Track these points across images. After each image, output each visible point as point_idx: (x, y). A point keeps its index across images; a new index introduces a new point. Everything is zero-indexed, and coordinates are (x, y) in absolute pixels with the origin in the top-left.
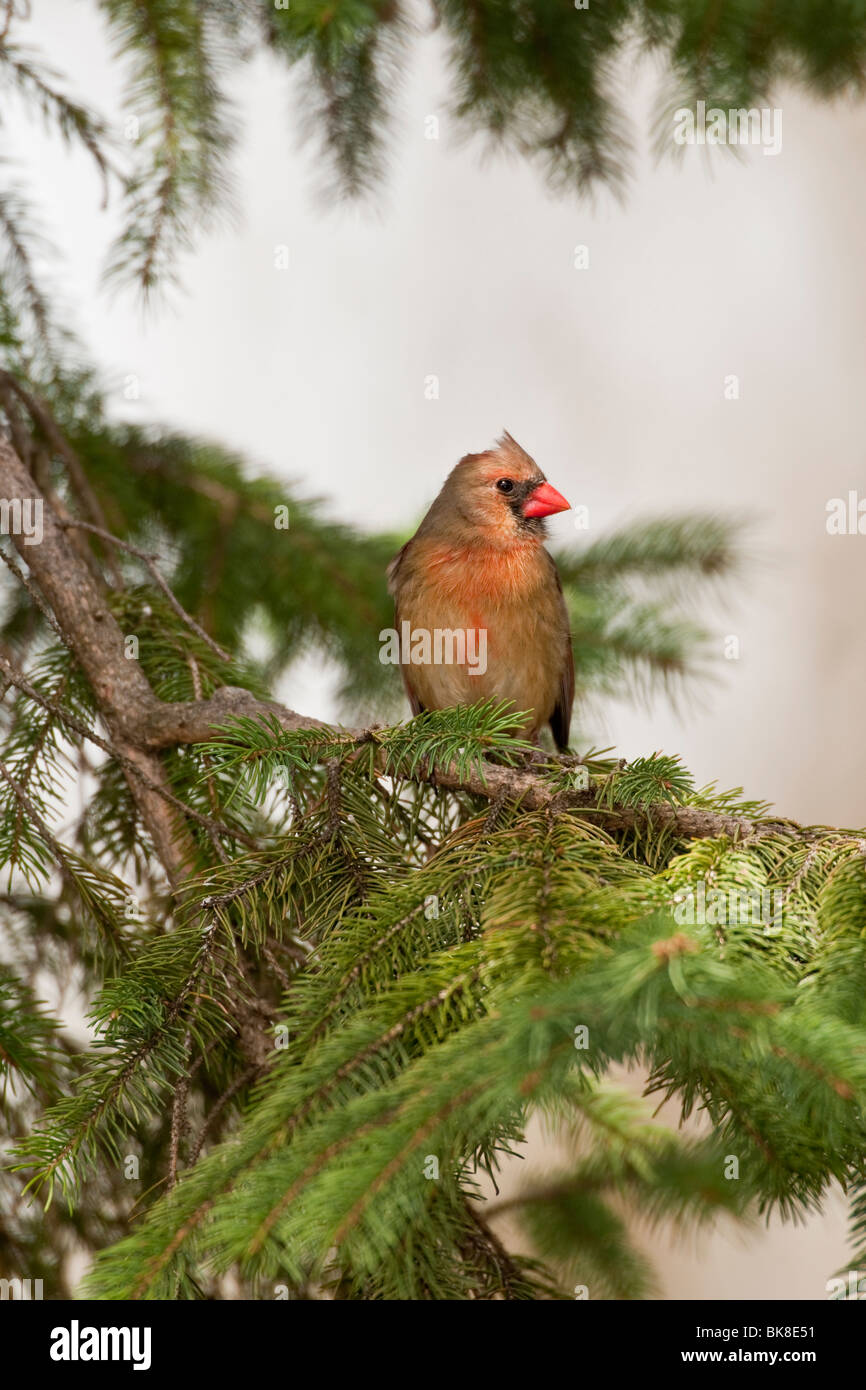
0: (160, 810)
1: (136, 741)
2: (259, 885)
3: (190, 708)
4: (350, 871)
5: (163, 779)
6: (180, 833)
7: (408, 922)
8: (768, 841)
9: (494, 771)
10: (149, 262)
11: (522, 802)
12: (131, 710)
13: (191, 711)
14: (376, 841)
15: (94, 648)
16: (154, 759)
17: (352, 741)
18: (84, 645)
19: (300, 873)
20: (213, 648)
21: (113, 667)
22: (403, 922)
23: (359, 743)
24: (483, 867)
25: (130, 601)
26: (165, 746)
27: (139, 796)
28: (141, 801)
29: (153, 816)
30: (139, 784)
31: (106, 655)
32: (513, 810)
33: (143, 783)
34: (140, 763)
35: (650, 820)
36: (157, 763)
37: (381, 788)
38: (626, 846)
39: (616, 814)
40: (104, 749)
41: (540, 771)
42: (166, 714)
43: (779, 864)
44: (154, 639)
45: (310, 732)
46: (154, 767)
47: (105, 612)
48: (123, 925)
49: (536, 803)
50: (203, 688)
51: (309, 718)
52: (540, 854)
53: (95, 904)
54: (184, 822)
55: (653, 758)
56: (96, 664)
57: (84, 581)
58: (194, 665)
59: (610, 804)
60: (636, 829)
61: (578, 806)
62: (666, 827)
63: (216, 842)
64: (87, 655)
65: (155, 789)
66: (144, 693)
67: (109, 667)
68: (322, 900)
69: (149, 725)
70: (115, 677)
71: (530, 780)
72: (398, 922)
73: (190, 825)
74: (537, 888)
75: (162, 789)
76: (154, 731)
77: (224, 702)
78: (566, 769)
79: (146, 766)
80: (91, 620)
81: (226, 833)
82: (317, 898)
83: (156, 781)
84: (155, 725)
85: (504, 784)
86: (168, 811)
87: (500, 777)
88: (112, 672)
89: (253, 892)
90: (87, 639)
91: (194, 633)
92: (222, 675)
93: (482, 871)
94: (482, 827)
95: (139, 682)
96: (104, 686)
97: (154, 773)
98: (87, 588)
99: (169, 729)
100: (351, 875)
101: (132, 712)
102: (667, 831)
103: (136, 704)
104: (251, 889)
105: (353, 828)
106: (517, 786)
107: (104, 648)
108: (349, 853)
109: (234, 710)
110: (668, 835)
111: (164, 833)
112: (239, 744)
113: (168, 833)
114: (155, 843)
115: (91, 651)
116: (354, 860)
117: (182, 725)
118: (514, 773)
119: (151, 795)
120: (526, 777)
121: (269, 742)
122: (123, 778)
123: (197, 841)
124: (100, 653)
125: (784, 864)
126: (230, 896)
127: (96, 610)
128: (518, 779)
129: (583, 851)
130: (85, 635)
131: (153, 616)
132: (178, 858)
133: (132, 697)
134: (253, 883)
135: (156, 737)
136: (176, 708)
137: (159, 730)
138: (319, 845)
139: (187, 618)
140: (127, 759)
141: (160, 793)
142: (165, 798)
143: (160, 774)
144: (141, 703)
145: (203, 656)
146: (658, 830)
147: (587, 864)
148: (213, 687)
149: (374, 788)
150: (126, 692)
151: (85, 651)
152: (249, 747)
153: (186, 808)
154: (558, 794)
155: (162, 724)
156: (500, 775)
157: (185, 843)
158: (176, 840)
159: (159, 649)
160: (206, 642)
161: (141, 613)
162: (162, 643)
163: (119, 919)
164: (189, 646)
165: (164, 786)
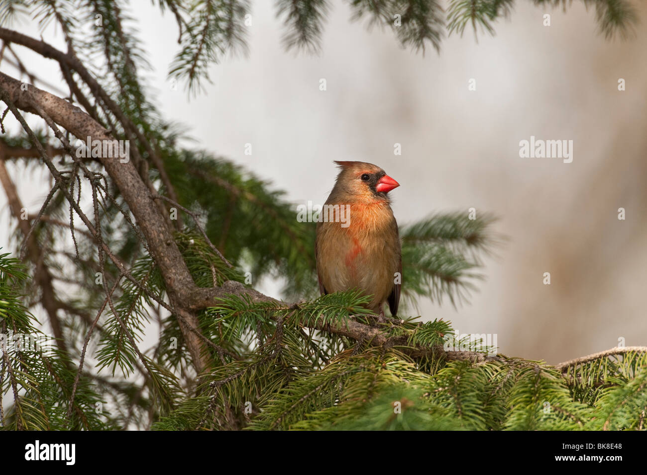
0: (195, 341)
1: (184, 307)
2: (239, 377)
3: (211, 290)
4: (285, 372)
5: (197, 325)
6: (205, 353)
7: (307, 398)
8: (490, 364)
9: (359, 326)
10: (195, 66)
11: (371, 342)
12: (183, 290)
13: (212, 292)
14: (298, 359)
15: (166, 259)
16: (193, 315)
17: (287, 308)
18: (161, 257)
19: (259, 372)
20: (224, 261)
21: (175, 269)
22: (305, 397)
23: (291, 310)
24: (346, 372)
25: (184, 237)
26: (199, 309)
27: (185, 334)
28: (186, 336)
29: (191, 344)
30: (185, 327)
31: (171, 262)
32: (367, 346)
33: (187, 327)
34: (187, 317)
35: (433, 352)
36: (195, 317)
37: (304, 334)
38: (422, 365)
39: (417, 349)
40: (168, 309)
41: (382, 327)
42: (200, 293)
43: (495, 375)
44: (195, 255)
45: (266, 303)
46: (193, 319)
47: (172, 241)
48: (174, 398)
49: (379, 343)
50: (217, 280)
51: (270, 297)
52: (374, 366)
53: (161, 387)
54: (207, 347)
55: (435, 321)
56: (166, 267)
57: (162, 225)
58: (214, 270)
59: (414, 344)
60: (426, 357)
61: (399, 345)
62: (441, 356)
63: (222, 358)
64: (162, 262)
65: (193, 330)
66: (189, 282)
67: (172, 268)
68: (270, 386)
69: (191, 299)
70: (175, 274)
71: (376, 331)
72: (302, 397)
73: (210, 350)
74: (368, 382)
75: (196, 330)
76: (194, 302)
77: (228, 288)
78: (393, 326)
79: (189, 319)
80: (165, 245)
81: (227, 354)
82: (267, 384)
83: (194, 326)
84: (194, 298)
85: (363, 333)
86: (199, 342)
87: (362, 329)
88: (174, 271)
89: (236, 381)
90: (162, 254)
91: (215, 254)
92: (227, 275)
93: (346, 374)
94: (351, 353)
95: (187, 276)
96: (170, 278)
97: (193, 322)
98: (163, 229)
99: (201, 301)
100: (285, 374)
101: (183, 292)
102: (442, 358)
103: (185, 288)
104: (235, 379)
105: (288, 352)
106: (370, 334)
107: (170, 259)
108: (284, 364)
109: (233, 292)
110: (442, 360)
111: (197, 353)
112: (231, 308)
113: (198, 353)
114: (192, 358)
115: (164, 260)
116: (286, 367)
117: (207, 299)
118: (369, 328)
119: (191, 333)
120: (375, 330)
121: (245, 308)
122: (178, 325)
123: (213, 357)
124: (168, 262)
125: (496, 376)
126: (224, 381)
127: (167, 240)
128: (370, 331)
129: (396, 366)
130: (162, 252)
131: (195, 244)
132: (203, 365)
133: (183, 284)
134: (236, 376)
135: (195, 305)
136: (205, 290)
137: (196, 301)
138: (270, 360)
139: (212, 246)
140: (179, 315)
141: (195, 332)
142: (198, 335)
143: (196, 323)
144: (188, 287)
145: (219, 265)
146: (437, 358)
147: (397, 372)
148: (223, 281)
149: (300, 333)
150: (180, 282)
151: (161, 260)
152: (234, 310)
153: (208, 340)
154: (390, 338)
155: (198, 298)
156: (362, 328)
157: (206, 358)
158: (203, 356)
159: (197, 261)
160: (221, 258)
161: (189, 243)
162: (198, 257)
163: (173, 395)
164: (212, 260)
165: (197, 328)
